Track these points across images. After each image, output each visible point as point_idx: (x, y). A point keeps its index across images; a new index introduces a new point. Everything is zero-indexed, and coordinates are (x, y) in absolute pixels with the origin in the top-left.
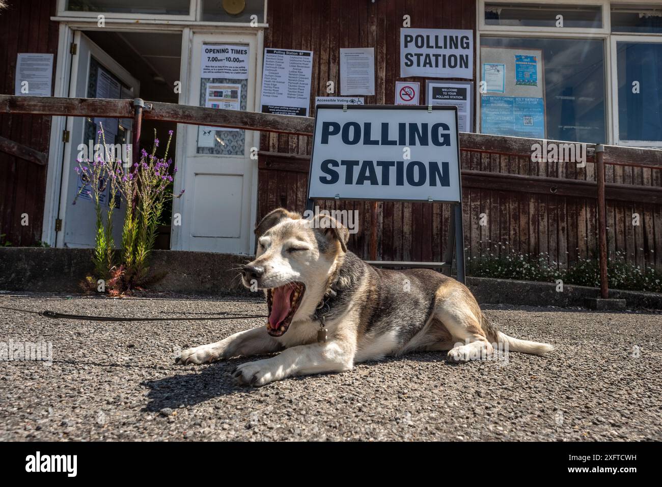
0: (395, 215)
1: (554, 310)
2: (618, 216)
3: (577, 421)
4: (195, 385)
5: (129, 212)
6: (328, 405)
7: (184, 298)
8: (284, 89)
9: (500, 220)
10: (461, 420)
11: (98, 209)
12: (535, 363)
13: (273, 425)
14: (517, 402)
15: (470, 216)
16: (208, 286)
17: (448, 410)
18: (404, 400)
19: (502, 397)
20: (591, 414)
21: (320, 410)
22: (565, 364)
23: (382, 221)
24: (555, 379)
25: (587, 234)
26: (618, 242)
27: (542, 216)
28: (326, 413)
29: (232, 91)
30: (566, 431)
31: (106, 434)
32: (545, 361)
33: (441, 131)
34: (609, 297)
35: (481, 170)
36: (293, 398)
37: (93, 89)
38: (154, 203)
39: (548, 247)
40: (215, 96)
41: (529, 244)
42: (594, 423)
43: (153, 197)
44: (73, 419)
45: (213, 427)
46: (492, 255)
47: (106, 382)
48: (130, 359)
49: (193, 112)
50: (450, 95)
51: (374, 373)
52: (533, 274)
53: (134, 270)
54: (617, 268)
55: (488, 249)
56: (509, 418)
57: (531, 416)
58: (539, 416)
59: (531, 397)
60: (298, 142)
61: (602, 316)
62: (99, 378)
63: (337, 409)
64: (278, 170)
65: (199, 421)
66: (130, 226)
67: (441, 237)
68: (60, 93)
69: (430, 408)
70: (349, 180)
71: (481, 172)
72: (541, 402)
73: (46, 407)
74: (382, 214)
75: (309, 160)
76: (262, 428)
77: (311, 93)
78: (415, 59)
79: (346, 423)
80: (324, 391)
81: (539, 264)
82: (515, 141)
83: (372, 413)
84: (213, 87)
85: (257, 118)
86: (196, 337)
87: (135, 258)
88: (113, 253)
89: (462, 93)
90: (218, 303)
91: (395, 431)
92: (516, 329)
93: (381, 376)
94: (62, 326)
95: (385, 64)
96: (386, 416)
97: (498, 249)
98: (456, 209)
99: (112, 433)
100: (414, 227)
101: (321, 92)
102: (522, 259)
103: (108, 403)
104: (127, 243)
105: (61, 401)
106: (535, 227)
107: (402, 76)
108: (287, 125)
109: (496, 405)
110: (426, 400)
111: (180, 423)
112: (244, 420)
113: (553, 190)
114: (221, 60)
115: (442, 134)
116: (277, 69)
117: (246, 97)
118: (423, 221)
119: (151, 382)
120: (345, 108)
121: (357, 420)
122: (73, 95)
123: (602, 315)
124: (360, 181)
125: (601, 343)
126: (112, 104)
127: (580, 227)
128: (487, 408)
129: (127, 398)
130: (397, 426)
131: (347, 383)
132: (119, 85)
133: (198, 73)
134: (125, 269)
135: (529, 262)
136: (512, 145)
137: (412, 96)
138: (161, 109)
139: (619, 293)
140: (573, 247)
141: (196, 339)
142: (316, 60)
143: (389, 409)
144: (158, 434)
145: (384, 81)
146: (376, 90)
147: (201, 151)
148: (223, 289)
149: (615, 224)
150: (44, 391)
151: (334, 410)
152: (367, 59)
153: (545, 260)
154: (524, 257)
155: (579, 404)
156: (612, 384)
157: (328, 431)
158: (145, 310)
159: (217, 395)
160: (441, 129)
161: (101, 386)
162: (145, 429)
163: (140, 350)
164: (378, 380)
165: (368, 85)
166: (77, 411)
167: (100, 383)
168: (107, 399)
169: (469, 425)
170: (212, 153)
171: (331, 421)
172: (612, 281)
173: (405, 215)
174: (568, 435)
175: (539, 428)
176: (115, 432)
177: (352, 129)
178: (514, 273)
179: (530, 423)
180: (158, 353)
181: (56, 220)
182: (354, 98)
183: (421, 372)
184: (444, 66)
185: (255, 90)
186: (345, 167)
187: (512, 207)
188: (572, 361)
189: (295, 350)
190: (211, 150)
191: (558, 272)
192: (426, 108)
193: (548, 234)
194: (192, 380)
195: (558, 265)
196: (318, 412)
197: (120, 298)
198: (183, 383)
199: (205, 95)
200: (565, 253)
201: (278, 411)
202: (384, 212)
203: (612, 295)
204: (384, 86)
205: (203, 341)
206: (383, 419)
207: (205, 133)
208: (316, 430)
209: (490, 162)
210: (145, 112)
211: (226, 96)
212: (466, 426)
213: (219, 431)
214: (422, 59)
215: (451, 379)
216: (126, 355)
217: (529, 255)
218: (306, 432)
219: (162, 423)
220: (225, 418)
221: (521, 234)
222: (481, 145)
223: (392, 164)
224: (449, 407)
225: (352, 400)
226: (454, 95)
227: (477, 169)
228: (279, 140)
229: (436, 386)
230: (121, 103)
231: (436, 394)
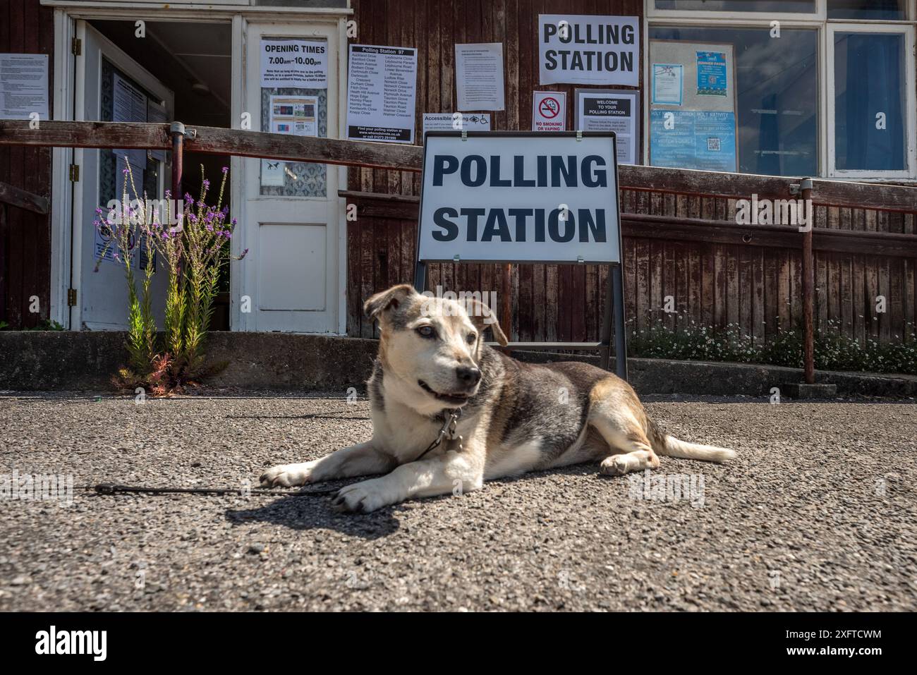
0: (535, 277)
1: (744, 401)
2: (832, 273)
3: (749, 544)
4: (286, 513)
5: (174, 280)
6: (452, 534)
7: (254, 395)
8: (378, 102)
9: (676, 280)
10: (613, 547)
11: (130, 278)
12: (709, 473)
13: (388, 559)
14: (681, 524)
15: (636, 277)
16: (286, 378)
17: (597, 535)
18: (544, 525)
19: (664, 518)
20: (768, 535)
21: (443, 540)
22: (747, 473)
23: (517, 285)
24: (731, 493)
25: (790, 297)
26: (831, 307)
27: (732, 274)
28: (450, 543)
29: (306, 107)
30: (734, 556)
31: (189, 577)
32: (723, 470)
33: (594, 166)
34: (815, 382)
35: (650, 214)
36: (410, 526)
37: (108, 104)
38: (207, 268)
39: (739, 316)
40: (282, 113)
41: (714, 313)
42: (770, 546)
43: (205, 260)
44: (143, 560)
45: (315, 563)
46: (665, 328)
47: (174, 512)
48: (199, 483)
49: (254, 140)
50: (607, 110)
51: (508, 492)
52: (718, 352)
53: (183, 360)
54: (829, 343)
55: (660, 320)
56: (669, 543)
57: (695, 539)
58: (705, 540)
59: (699, 517)
60: (401, 178)
61: (804, 407)
62: (164, 508)
63: (464, 538)
64: (374, 217)
65: (298, 558)
66: (176, 300)
67: (597, 305)
68: (62, 114)
69: (575, 534)
70: (472, 236)
71: (650, 216)
72: (710, 522)
73: (106, 547)
74: (518, 275)
75: (418, 203)
76: (375, 563)
77: (416, 108)
78: (559, 58)
79: (474, 555)
80: (447, 517)
81: (727, 338)
82: (695, 175)
83: (506, 541)
84: (279, 101)
85: (343, 147)
86: (278, 450)
87: (184, 343)
88: (155, 337)
89: (624, 106)
90: (302, 402)
91: (533, 562)
92: (692, 428)
93: (517, 495)
94: (98, 439)
95: (518, 66)
96: (522, 545)
97: (673, 320)
98: (615, 272)
99: (196, 576)
100: (561, 292)
101: (430, 106)
102: (704, 332)
103: (183, 539)
104: (173, 323)
105: (123, 539)
106: (722, 289)
107: (542, 83)
108: (385, 157)
109: (655, 527)
110: (572, 524)
111: (275, 560)
112: (352, 555)
113: (747, 238)
114: (289, 62)
115: (595, 171)
116: (368, 74)
117: (325, 114)
118: (572, 283)
119: (231, 511)
120: (464, 135)
121: (488, 550)
122: (81, 117)
123: (805, 405)
124: (487, 237)
125: (797, 444)
126: (140, 130)
127: (781, 288)
128: (644, 532)
129: (205, 533)
130: (536, 557)
131: (476, 505)
132: (144, 97)
133: (256, 82)
134: (172, 358)
135: (713, 335)
136: (691, 181)
137: (556, 112)
138: (208, 137)
139: (828, 376)
140: (772, 317)
141: (279, 454)
142: (421, 60)
143: (527, 536)
144: (250, 574)
145: (517, 90)
146: (506, 103)
147: (265, 192)
148: (306, 382)
149: (828, 283)
150: (99, 527)
151: (461, 540)
152: (493, 58)
153: (734, 333)
154: (708, 331)
155: (756, 523)
156: (800, 497)
157: (454, 564)
158: (204, 414)
159: (316, 525)
160: (593, 164)
161: (170, 519)
162: (234, 569)
163: (209, 470)
164: (513, 500)
165: (494, 96)
166: (147, 550)
167: (167, 515)
168: (180, 533)
169: (621, 552)
170: (282, 194)
171: (457, 552)
172: (821, 360)
173: (548, 275)
174: (736, 561)
175: (703, 554)
176: (199, 573)
177: (474, 164)
178: (694, 352)
179: (694, 548)
180: (233, 473)
181: (69, 290)
182: (476, 115)
183: (567, 488)
184: (600, 69)
185: (338, 105)
186: (466, 217)
187: (691, 263)
188: (757, 469)
189: (410, 467)
190: (280, 190)
191: (751, 349)
192: (574, 135)
193: (739, 299)
194: (282, 507)
195: (752, 339)
196: (441, 542)
197: (168, 398)
198: (272, 512)
199: (268, 112)
200: (761, 324)
201: (392, 543)
202: (520, 273)
203: (819, 379)
204: (517, 98)
205: (288, 455)
206: (519, 548)
207: (271, 166)
208: (439, 564)
209: (663, 202)
210: (187, 141)
211: (298, 113)
212: (617, 553)
213: (324, 569)
214: (569, 58)
215: (604, 497)
216: (191, 477)
217: (714, 326)
218: (427, 566)
219: (253, 562)
220: (329, 554)
221: (704, 298)
222: (650, 181)
223: (529, 212)
224: (599, 531)
225: (482, 527)
226: (613, 110)
227: (645, 212)
228: (374, 175)
229: (585, 507)
230: (153, 129)
231: (584, 516)
